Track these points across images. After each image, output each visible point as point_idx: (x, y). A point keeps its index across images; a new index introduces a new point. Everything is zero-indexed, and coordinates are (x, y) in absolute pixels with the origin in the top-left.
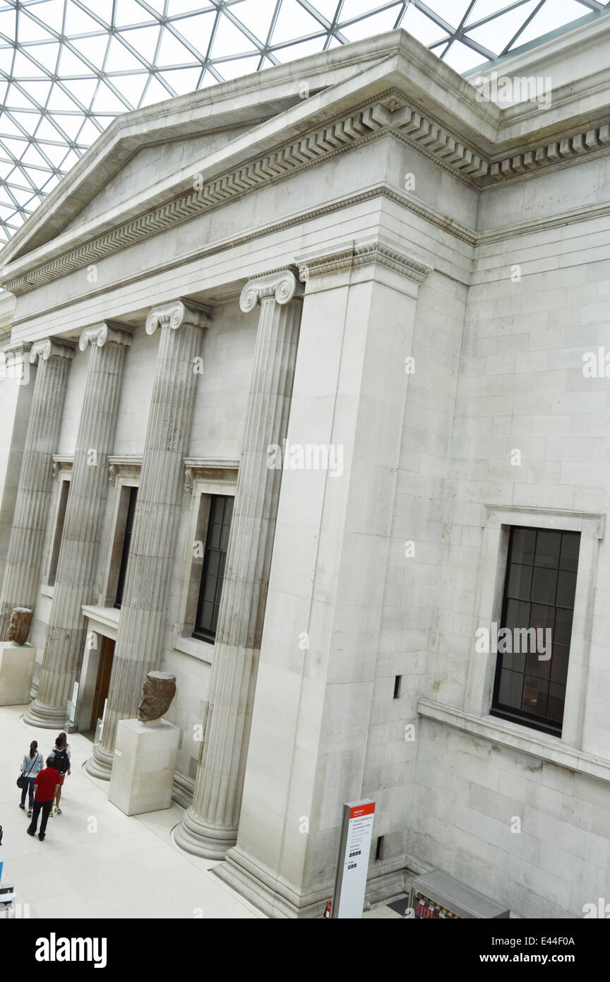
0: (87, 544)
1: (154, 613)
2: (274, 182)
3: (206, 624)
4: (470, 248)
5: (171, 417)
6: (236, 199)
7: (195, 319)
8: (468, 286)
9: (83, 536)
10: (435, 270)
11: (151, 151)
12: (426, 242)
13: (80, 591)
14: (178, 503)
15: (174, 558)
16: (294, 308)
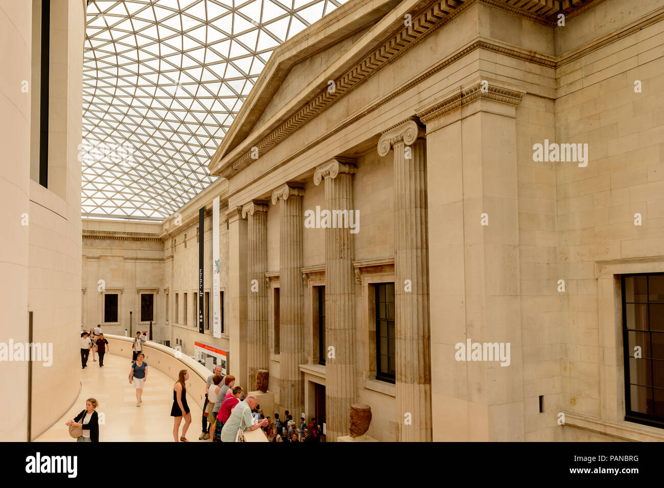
0: (296, 325)
1: (348, 366)
2: (390, 62)
3: (384, 369)
4: (552, 71)
5: (340, 236)
6: (364, 81)
7: (346, 169)
8: (554, 100)
9: (293, 321)
10: (528, 93)
11: (299, 66)
12: (517, 74)
13: (296, 356)
14: (353, 292)
15: (355, 328)
16: (420, 145)
